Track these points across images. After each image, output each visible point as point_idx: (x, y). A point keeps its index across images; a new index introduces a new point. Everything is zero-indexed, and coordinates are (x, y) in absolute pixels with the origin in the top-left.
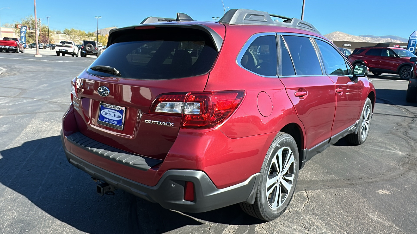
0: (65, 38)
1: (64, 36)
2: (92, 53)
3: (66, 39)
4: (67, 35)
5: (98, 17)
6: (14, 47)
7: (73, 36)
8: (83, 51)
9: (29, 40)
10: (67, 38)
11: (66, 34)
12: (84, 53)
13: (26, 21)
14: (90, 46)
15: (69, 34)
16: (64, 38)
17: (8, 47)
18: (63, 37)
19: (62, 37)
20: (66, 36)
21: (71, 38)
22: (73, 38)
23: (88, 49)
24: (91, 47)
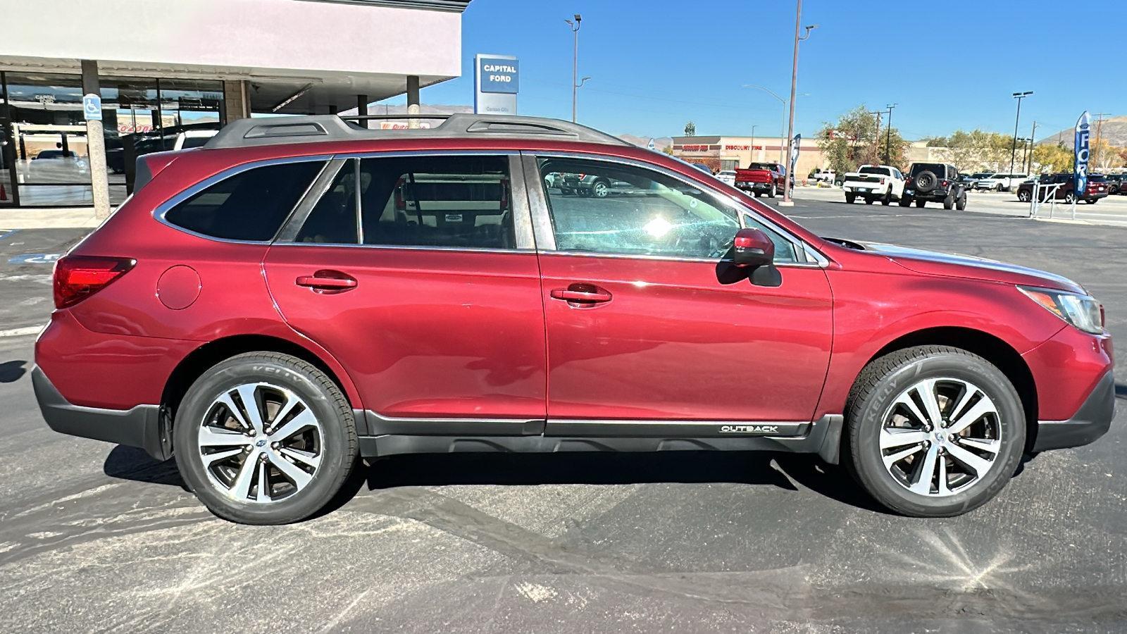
0: (941, 157)
1: (938, 151)
2: (931, 196)
3: (943, 159)
4: (946, 149)
5: (1023, 95)
6: (765, 185)
7: (964, 150)
8: (909, 192)
9: (849, 167)
10: (946, 156)
11: (946, 146)
12: (909, 195)
13: (849, 120)
14: (927, 177)
15: (952, 147)
16: (937, 156)
17: (753, 184)
18: (935, 155)
19: (933, 154)
20: (943, 151)
21: (957, 155)
22: (962, 155)
23: (920, 184)
24: (929, 180)
